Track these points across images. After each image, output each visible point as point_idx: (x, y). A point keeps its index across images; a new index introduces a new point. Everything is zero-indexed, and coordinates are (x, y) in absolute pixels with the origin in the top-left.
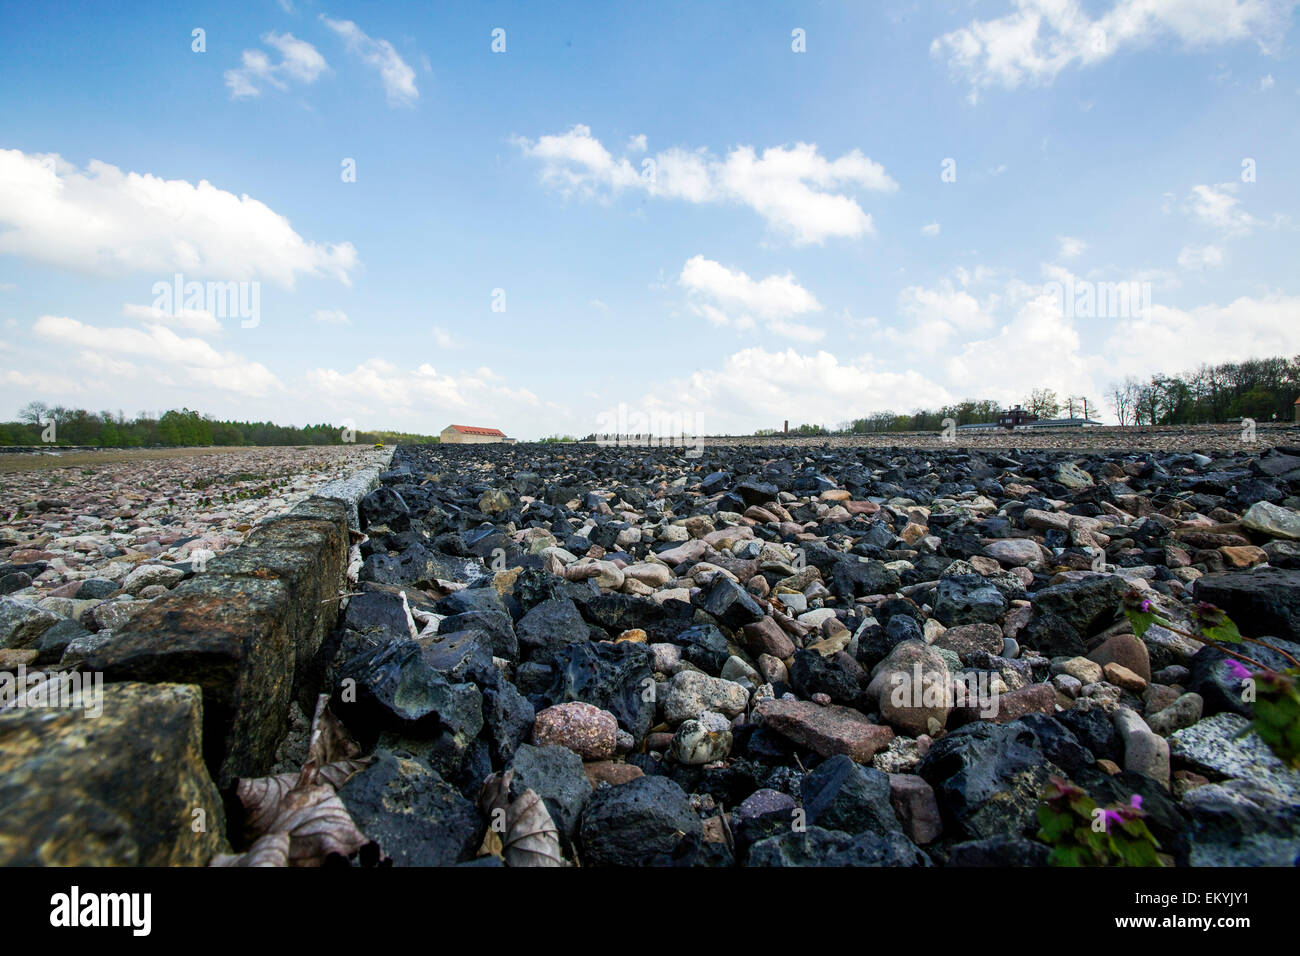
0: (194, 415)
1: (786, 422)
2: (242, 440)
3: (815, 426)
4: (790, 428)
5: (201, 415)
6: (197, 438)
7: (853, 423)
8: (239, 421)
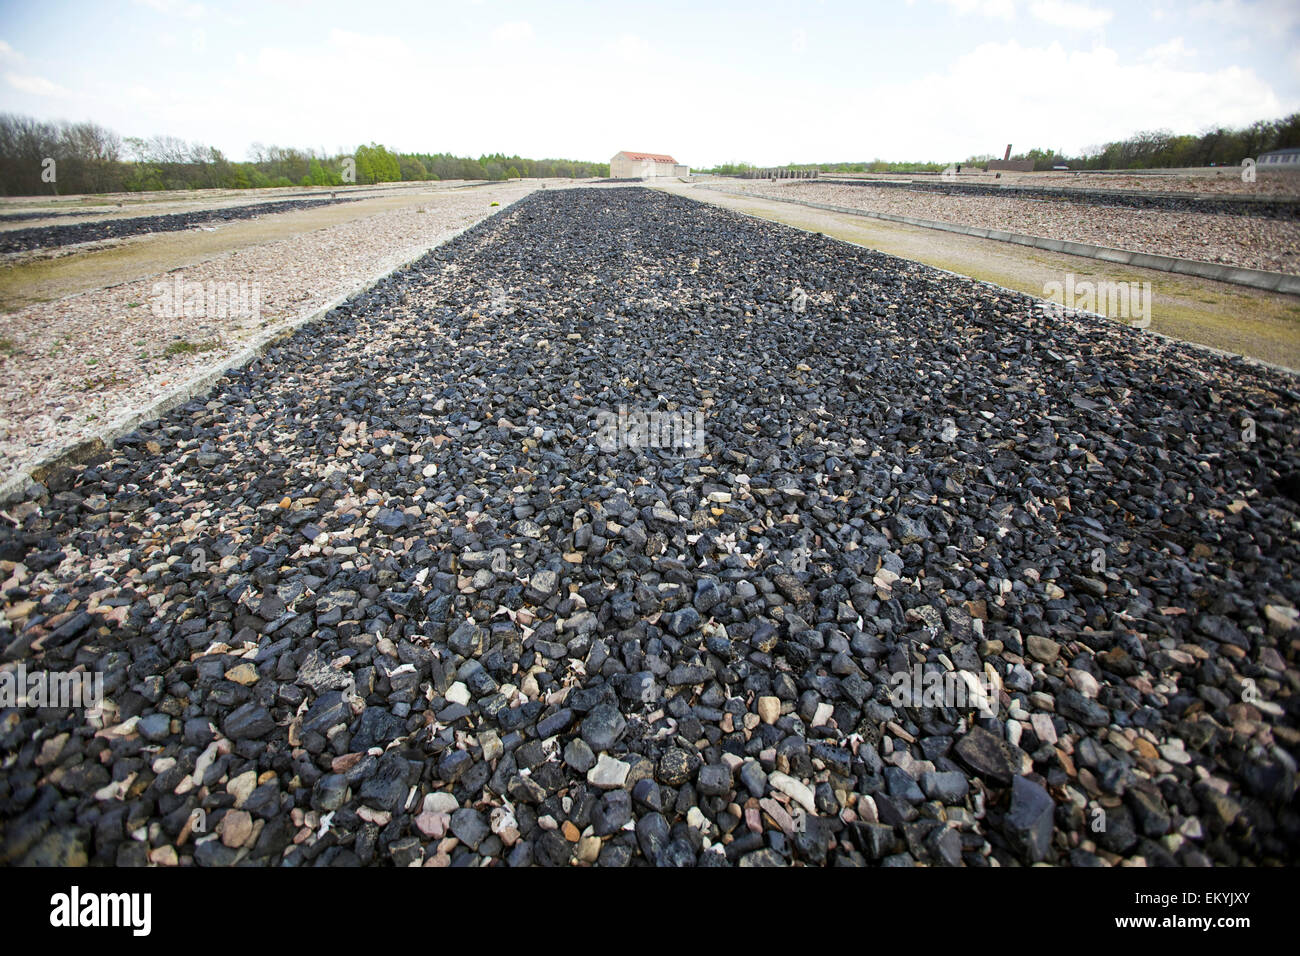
0: (381, 148)
1: (1010, 147)
2: (426, 173)
3: (1049, 152)
4: (1013, 154)
5: (388, 149)
6: (387, 172)
7: (1104, 146)
8: (421, 153)
